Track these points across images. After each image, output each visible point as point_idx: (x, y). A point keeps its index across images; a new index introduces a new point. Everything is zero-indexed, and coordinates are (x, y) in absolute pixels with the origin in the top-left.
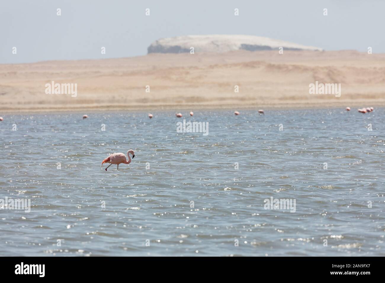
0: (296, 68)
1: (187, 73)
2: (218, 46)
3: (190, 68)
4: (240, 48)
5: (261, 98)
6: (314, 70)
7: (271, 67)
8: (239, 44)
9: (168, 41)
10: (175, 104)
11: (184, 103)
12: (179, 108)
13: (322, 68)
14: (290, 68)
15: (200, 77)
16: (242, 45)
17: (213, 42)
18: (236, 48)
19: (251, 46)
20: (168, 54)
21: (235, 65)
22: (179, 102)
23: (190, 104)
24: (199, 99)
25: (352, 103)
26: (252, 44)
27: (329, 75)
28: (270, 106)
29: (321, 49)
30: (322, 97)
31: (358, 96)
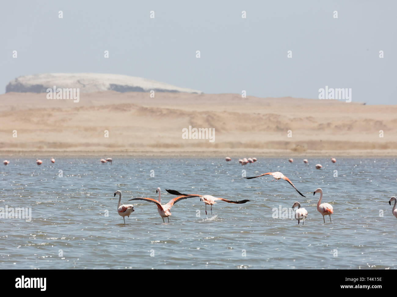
0: (171, 112)
1: (50, 115)
2: (84, 86)
3: (53, 109)
4: (109, 89)
5: (132, 145)
6: (191, 115)
7: (143, 110)
8: (107, 84)
9: (29, 80)
10: (35, 149)
11: (45, 149)
12: (39, 154)
13: (201, 113)
14: (165, 112)
15: (63, 120)
16: (112, 85)
17: (79, 82)
18: (104, 89)
19: (122, 87)
20: (28, 94)
21: (103, 107)
22: (40, 147)
23: (52, 150)
24: (61, 145)
25: (232, 152)
26: (123, 84)
27: (207, 121)
28: (141, 154)
29: (199, 92)
30: (199, 145)
31: (240, 144)
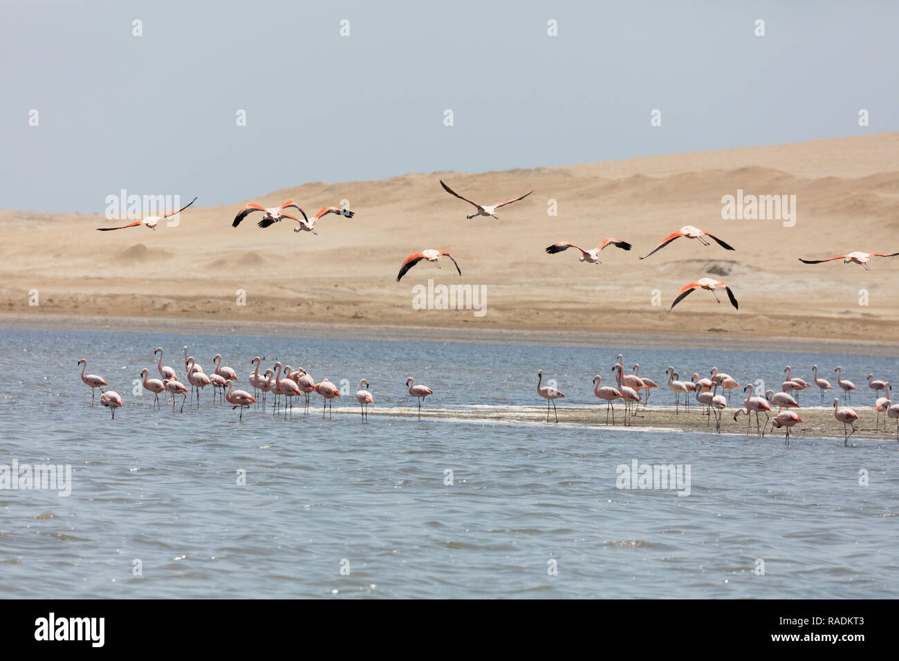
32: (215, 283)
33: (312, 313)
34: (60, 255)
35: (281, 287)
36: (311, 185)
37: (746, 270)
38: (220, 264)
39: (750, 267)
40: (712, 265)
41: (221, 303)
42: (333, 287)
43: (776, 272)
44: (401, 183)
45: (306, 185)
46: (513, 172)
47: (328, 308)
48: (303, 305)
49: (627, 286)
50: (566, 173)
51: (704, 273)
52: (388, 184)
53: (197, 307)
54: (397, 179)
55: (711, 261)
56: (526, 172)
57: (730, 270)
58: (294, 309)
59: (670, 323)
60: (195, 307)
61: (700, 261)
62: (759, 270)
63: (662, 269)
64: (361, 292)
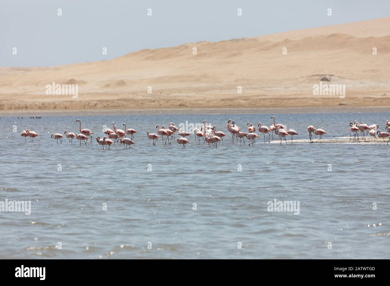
32: (107, 94)
33: (161, 105)
34: (38, 85)
35: (136, 95)
36: (145, 50)
37: (337, 78)
38: (108, 86)
39: (339, 77)
40: (323, 77)
41: (120, 102)
42: (159, 94)
43: (351, 79)
44: (184, 47)
45: (142, 50)
46: (232, 40)
47: (167, 102)
48: (156, 101)
49: (286, 88)
50: (255, 40)
51: (320, 80)
52: (178, 48)
53: (110, 104)
54: (182, 46)
55: (322, 75)
56: (238, 40)
57: (331, 79)
58: (153, 103)
59: (320, 103)
60: (109, 104)
61: (317, 75)
62: (344, 78)
63: (301, 80)
64: (171, 95)
